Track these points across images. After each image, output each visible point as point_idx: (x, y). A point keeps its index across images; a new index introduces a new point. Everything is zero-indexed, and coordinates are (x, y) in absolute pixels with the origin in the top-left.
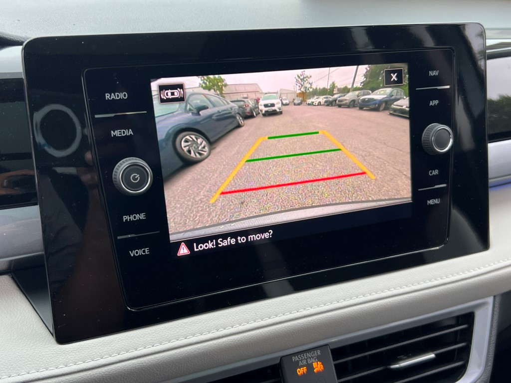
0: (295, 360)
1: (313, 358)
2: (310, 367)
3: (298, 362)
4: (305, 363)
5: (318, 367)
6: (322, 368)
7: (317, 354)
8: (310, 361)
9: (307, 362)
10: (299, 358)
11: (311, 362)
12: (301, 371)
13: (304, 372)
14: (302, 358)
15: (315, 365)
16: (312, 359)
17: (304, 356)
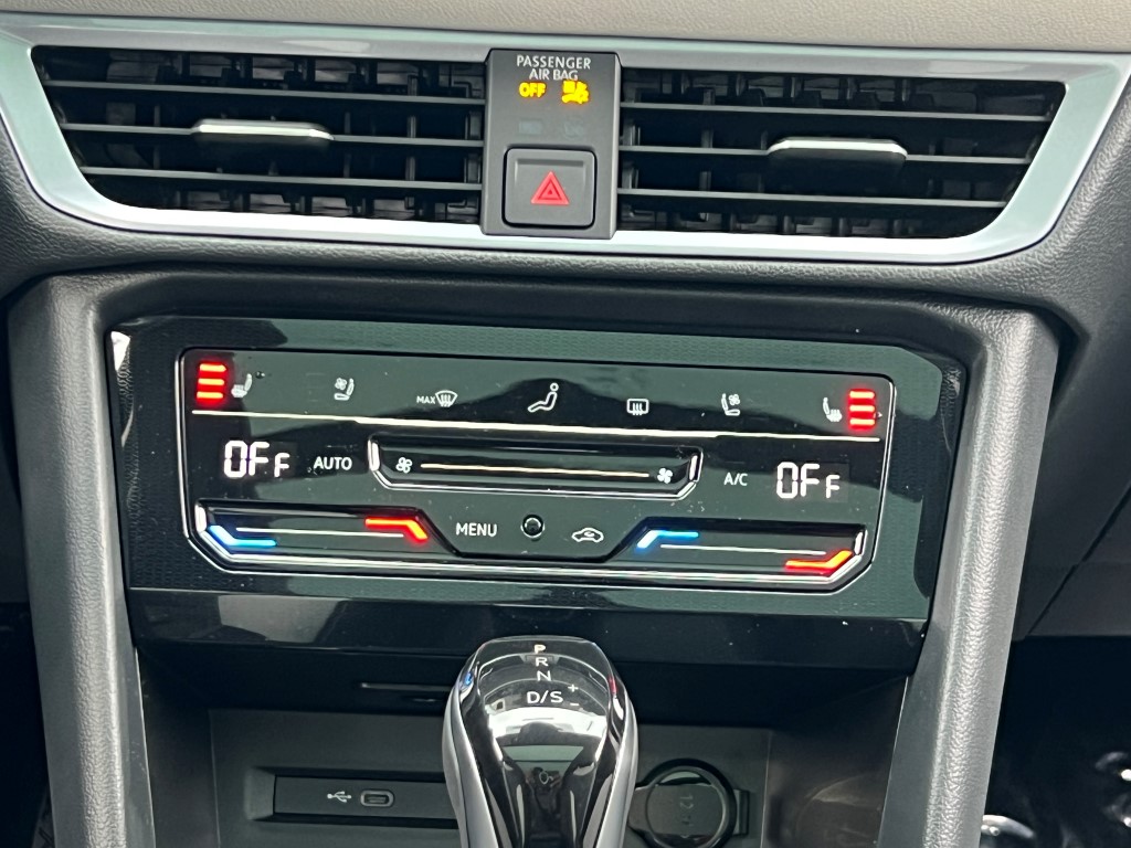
0: (521, 64)
1: (568, 70)
2: (554, 87)
3: (529, 69)
4: (545, 74)
5: (576, 92)
6: (585, 99)
7: (582, 65)
8: (557, 75)
9: (551, 75)
10: (533, 62)
11: (560, 78)
12: (528, 90)
13: (535, 94)
14: (541, 63)
15: (568, 86)
16: (565, 72)
17: (546, 60)
